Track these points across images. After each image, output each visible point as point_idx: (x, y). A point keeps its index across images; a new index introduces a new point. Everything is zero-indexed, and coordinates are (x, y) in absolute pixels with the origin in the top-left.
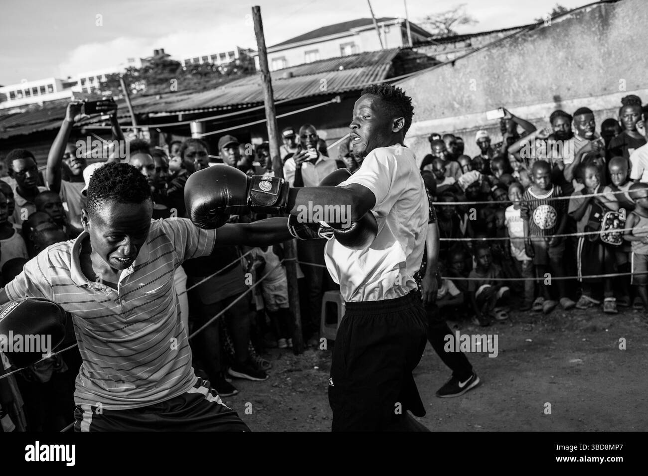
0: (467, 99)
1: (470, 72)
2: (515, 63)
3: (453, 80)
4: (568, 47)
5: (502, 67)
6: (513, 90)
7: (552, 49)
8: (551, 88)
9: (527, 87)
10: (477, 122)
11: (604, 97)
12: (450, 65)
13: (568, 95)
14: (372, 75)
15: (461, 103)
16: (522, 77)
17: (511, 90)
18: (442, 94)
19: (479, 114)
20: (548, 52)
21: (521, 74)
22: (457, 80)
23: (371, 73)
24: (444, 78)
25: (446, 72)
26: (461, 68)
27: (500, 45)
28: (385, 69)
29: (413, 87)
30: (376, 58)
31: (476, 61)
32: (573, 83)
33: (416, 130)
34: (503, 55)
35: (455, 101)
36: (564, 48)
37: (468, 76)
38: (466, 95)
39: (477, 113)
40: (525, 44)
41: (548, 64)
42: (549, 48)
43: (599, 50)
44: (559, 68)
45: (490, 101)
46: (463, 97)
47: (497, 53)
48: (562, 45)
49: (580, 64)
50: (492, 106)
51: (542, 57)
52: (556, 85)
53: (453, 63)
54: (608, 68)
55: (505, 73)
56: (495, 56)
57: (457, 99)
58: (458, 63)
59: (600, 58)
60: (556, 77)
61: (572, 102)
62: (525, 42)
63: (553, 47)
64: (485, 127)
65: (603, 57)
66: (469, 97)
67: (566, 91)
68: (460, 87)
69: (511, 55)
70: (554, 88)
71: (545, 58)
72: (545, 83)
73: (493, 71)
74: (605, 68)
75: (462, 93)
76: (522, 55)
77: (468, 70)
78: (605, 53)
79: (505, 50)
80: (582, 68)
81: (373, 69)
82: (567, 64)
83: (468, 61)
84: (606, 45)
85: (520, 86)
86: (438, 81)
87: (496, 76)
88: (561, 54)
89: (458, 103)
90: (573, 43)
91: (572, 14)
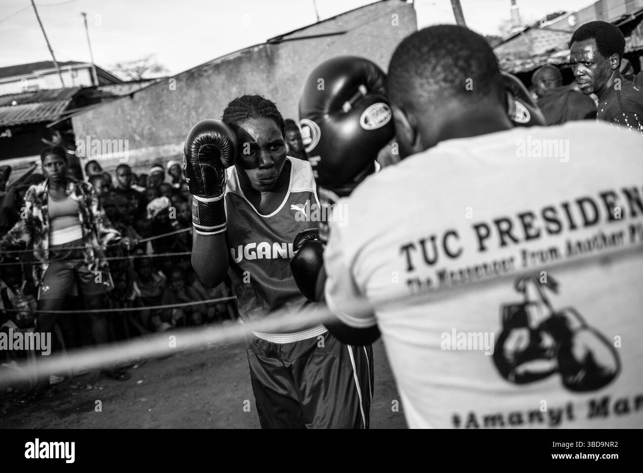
0: (148, 131)
1: (149, 104)
2: (193, 97)
3: (132, 113)
4: (241, 83)
5: (181, 101)
7: (225, 84)
10: (160, 154)
12: (128, 98)
14: (49, 110)
15: (142, 136)
16: (200, 110)
18: (122, 127)
19: (161, 147)
20: (223, 87)
21: (199, 107)
22: (137, 113)
23: (48, 108)
24: (123, 111)
25: (125, 105)
26: (140, 100)
28: (63, 105)
29: (91, 119)
30: (55, 95)
31: (154, 94)
35: (136, 133)
36: (237, 84)
37: (148, 109)
38: (147, 128)
39: (158, 145)
40: (201, 79)
42: (223, 83)
43: (268, 86)
45: (171, 133)
46: (143, 129)
48: (235, 80)
50: (173, 138)
53: (132, 96)
55: (185, 106)
57: (137, 131)
58: (136, 96)
63: (227, 83)
66: (150, 129)
68: (140, 118)
69: (188, 89)
71: (221, 93)
73: (171, 104)
75: (142, 125)
76: (198, 89)
77: (147, 103)
79: (182, 84)
81: (51, 105)
83: (147, 94)
84: (273, 82)
86: (116, 113)
89: (139, 135)
90: (245, 79)
91: (242, 53)
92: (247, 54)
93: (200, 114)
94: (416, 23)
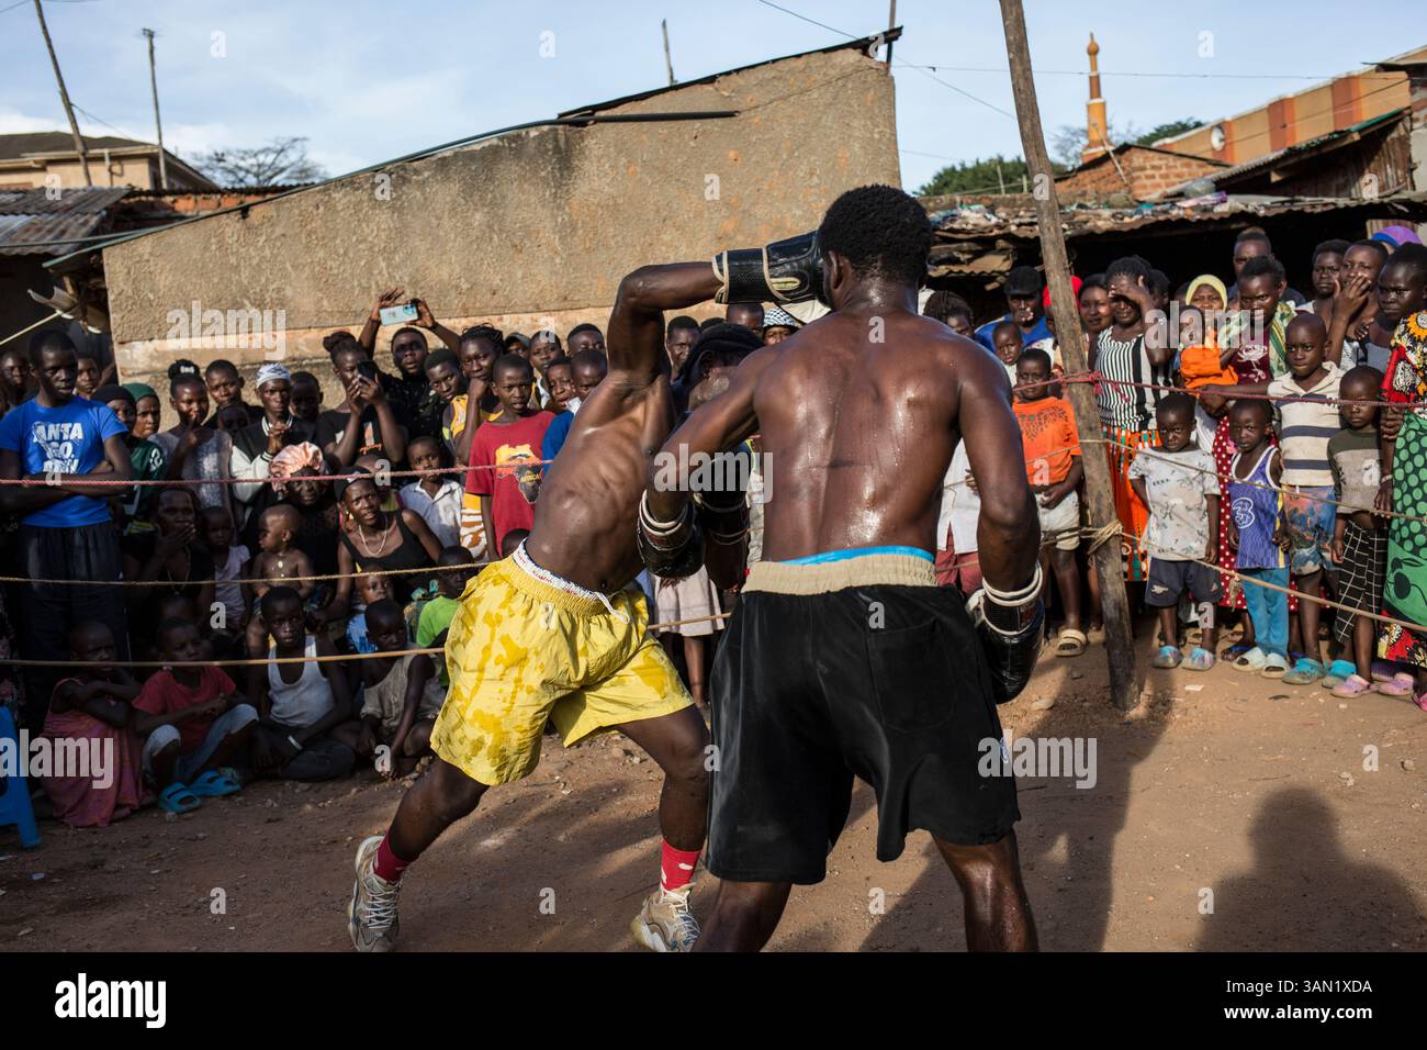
0: (274, 295)
1: (284, 235)
2: (383, 226)
3: (242, 250)
4: (494, 205)
5: (355, 233)
6: (377, 283)
7: (459, 205)
8: (457, 287)
9: (406, 279)
10: (297, 349)
11: (562, 313)
12: (236, 216)
13: (493, 303)
14: (51, 231)
15: (260, 304)
16: (397, 258)
17: (374, 287)
18: (216, 280)
19: (302, 331)
20: (453, 211)
21: (396, 250)
22: (252, 251)
23: (50, 226)
24: (221, 245)
25: (228, 231)
26: (262, 224)
27: (352, 182)
28: (88, 221)
29: (146, 257)
30: (68, 202)
31: (296, 212)
32: (501, 280)
33: (152, 357)
34: (358, 205)
35: (248, 298)
36: (484, 205)
37: (279, 244)
39: (295, 329)
40: (408, 188)
41: (453, 236)
42: (454, 201)
43: (554, 217)
44: (475, 247)
45: (325, 303)
46: (265, 289)
47: (344, 201)
48: (481, 198)
49: (517, 242)
50: (331, 314)
51: (439, 218)
52: (467, 281)
53: (244, 211)
54: (569, 255)
55: (362, 246)
56: (340, 208)
57: (251, 293)
58: (256, 214)
59: (554, 233)
60: (468, 263)
61: (501, 320)
62: (404, 184)
63: (463, 202)
64: (314, 361)
65: (560, 232)
66: (279, 290)
67: (489, 296)
68: (259, 266)
70: (465, 286)
71: (446, 223)
72: (445, 276)
73: (335, 238)
74: (564, 256)
75: (263, 280)
77: (279, 230)
78: (564, 225)
79: (359, 196)
80: (521, 252)
81: (57, 222)
82: (491, 239)
83: (278, 210)
84: (567, 209)
85: (391, 277)
86: (206, 249)
87: (342, 251)
88: (478, 218)
90: (504, 197)
91: (501, 139)
92: (513, 142)
93: (397, 267)
94: (892, 105)
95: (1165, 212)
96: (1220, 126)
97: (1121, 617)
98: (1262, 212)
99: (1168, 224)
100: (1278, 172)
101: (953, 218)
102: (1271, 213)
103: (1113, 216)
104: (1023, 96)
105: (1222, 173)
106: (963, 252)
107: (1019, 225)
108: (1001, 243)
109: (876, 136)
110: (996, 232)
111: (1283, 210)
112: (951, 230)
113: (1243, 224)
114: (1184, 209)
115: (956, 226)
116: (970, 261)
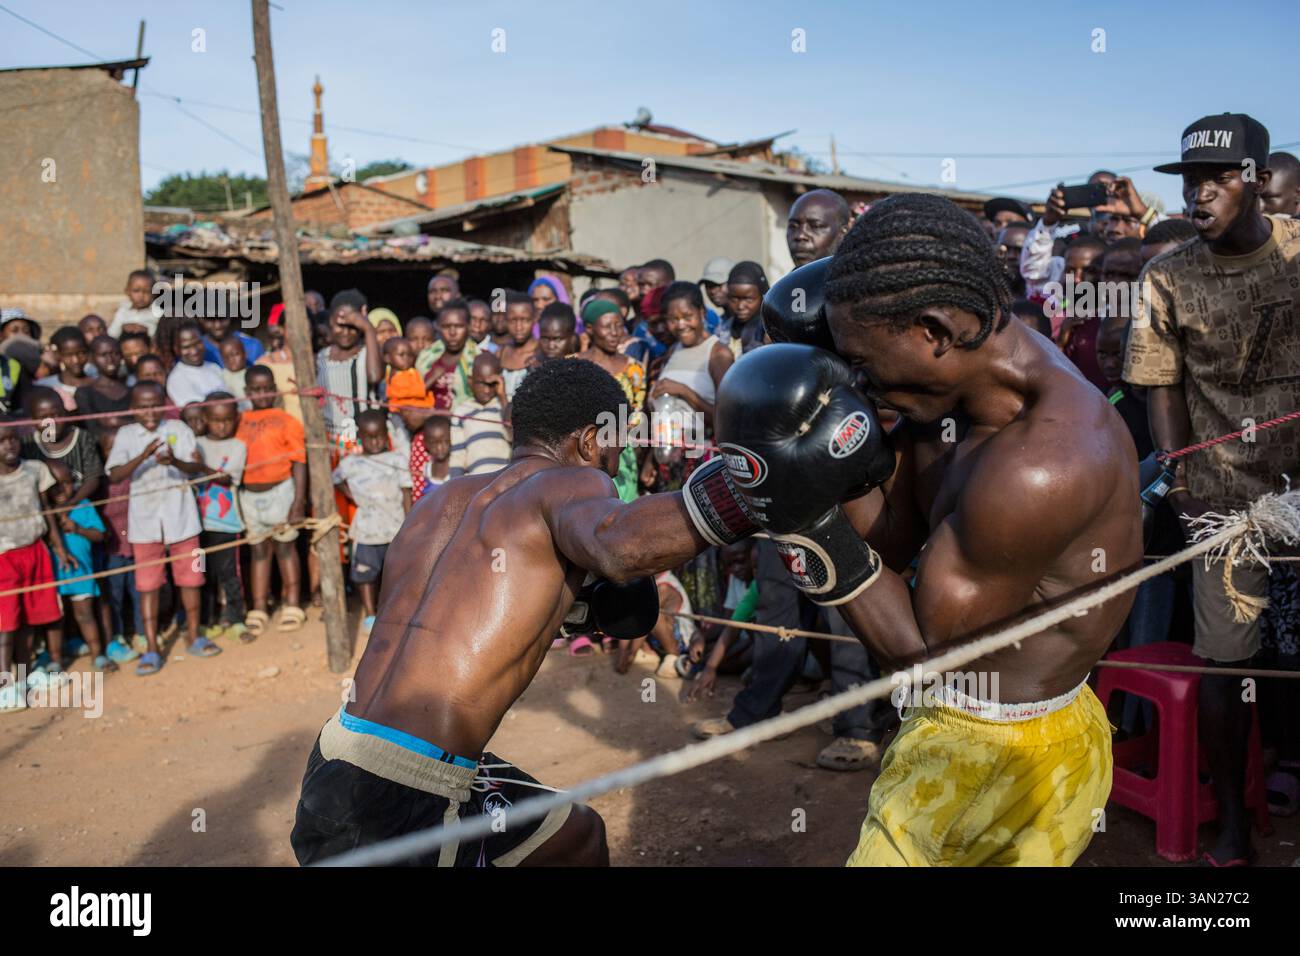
94: (136, 127)
95: (378, 248)
96: (425, 173)
97: (337, 594)
98: (456, 258)
99: (379, 261)
100: (472, 221)
101: (188, 235)
102: (464, 259)
103: (335, 247)
104: (271, 148)
105: (425, 216)
106: (199, 268)
107: (251, 248)
108: (235, 264)
109: (120, 154)
110: (229, 253)
111: (473, 257)
112: (188, 247)
113: (441, 266)
114: (393, 248)
115: (192, 242)
116: (203, 277)
